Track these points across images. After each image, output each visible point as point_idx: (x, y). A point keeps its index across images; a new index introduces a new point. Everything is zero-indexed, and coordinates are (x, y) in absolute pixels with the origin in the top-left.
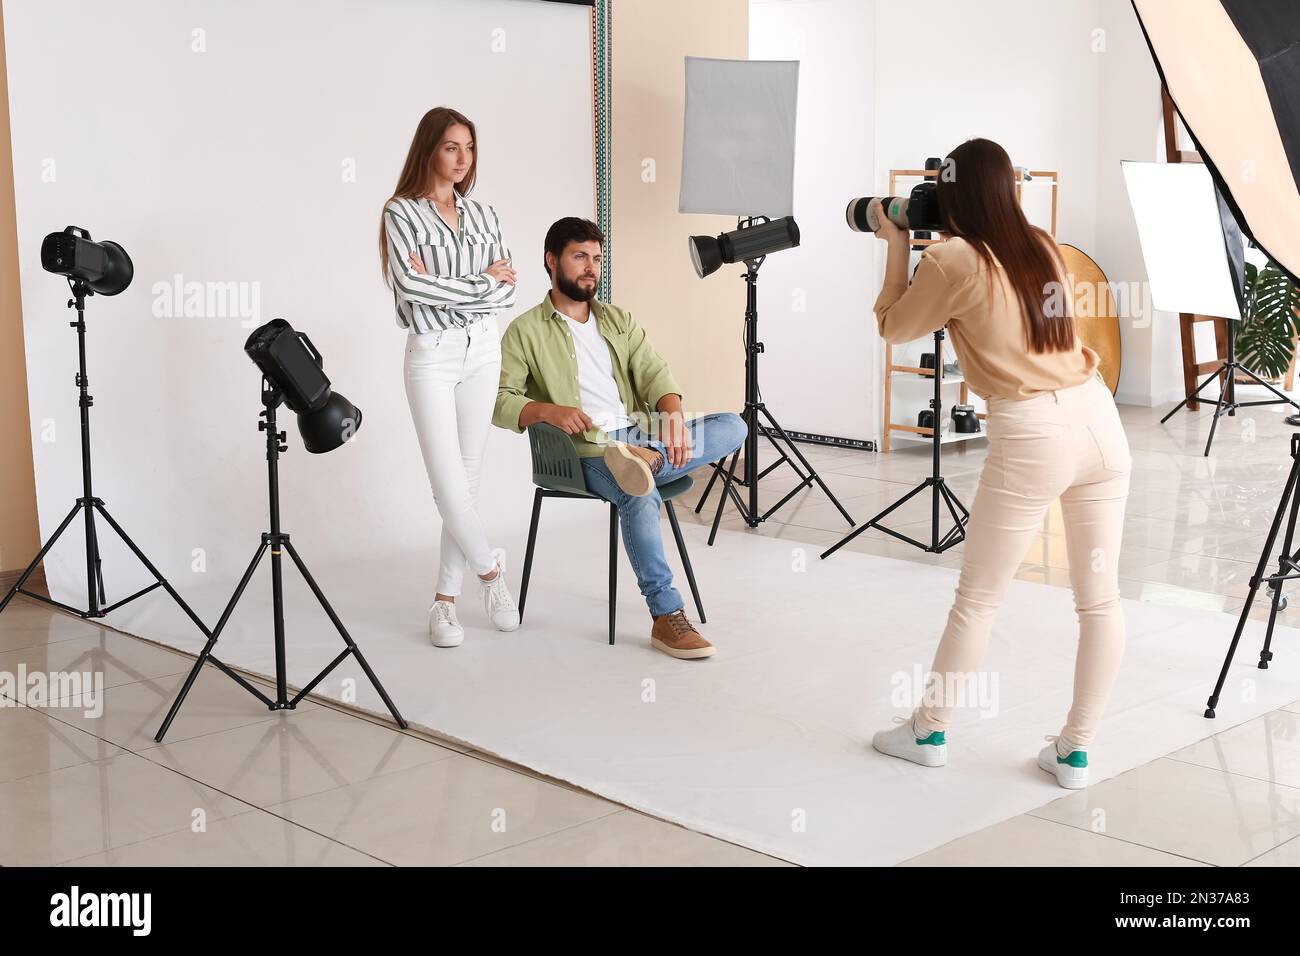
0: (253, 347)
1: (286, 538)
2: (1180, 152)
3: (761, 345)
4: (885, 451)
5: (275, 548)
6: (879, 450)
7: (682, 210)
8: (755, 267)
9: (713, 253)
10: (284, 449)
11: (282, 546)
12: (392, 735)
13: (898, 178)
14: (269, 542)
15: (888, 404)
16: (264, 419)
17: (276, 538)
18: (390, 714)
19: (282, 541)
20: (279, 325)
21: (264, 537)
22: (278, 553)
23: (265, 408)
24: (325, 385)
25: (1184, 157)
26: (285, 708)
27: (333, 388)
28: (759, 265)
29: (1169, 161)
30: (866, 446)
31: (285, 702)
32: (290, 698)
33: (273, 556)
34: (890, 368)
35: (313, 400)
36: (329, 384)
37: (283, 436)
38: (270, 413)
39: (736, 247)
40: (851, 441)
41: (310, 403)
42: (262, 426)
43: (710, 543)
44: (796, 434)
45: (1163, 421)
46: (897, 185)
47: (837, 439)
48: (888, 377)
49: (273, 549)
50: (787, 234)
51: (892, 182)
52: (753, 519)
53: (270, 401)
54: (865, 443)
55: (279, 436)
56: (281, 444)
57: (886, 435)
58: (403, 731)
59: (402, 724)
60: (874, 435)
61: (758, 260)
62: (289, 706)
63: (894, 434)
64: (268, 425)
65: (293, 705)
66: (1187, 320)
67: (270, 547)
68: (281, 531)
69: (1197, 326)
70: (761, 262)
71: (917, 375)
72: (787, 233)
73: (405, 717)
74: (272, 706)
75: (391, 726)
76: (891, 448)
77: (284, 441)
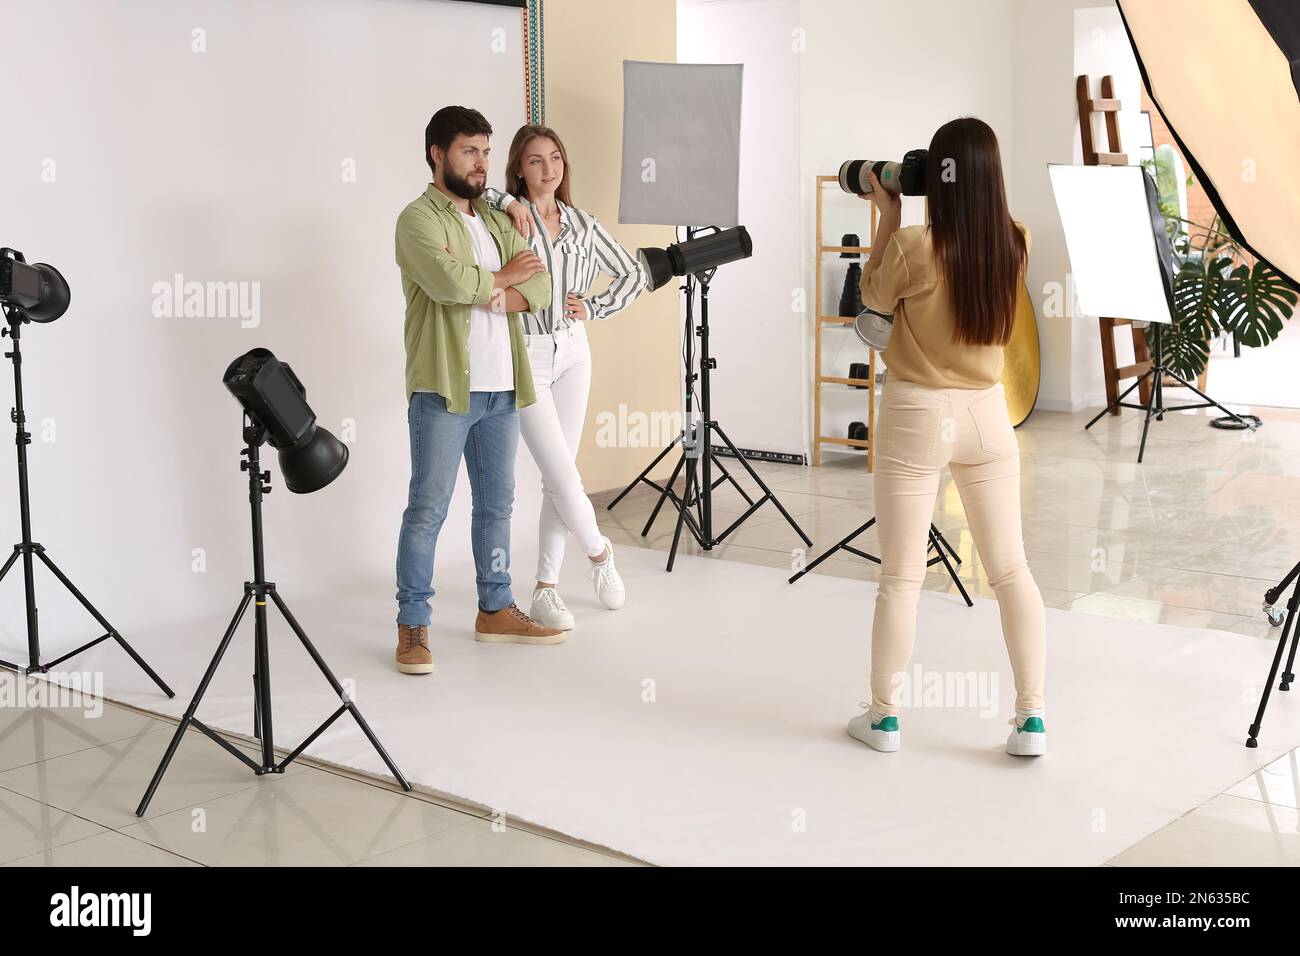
0: (233, 380)
1: (272, 587)
2: (1097, 154)
3: (714, 360)
4: (815, 464)
5: (260, 598)
6: (809, 464)
7: (622, 221)
8: (706, 279)
9: (664, 264)
10: (268, 490)
11: (268, 597)
12: (394, 798)
13: (824, 184)
14: (254, 592)
15: (817, 415)
16: (246, 457)
17: (260, 587)
18: (393, 775)
19: (268, 591)
20: (261, 355)
21: (248, 588)
22: (263, 604)
23: (247, 446)
24: (311, 419)
25: (1101, 159)
26: (274, 771)
27: (318, 423)
28: (710, 277)
29: (1085, 164)
30: (796, 460)
31: (273, 765)
32: (278, 761)
33: (258, 607)
34: (819, 379)
35: (298, 436)
36: (315, 418)
37: (267, 476)
38: (252, 452)
39: (687, 259)
40: (779, 455)
41: (297, 439)
42: (244, 466)
43: (669, 569)
44: (749, 452)
45: (1087, 427)
46: (824, 191)
47: (764, 453)
48: (818, 388)
49: (258, 600)
50: (739, 245)
51: (819, 188)
52: (707, 543)
53: (252, 438)
54: (795, 457)
55: (262, 477)
56: (265, 485)
57: (816, 448)
58: (407, 793)
59: (405, 787)
60: (804, 448)
61: (708, 272)
62: (278, 770)
63: (825, 447)
64: (251, 465)
65: (281, 768)
66: (1107, 325)
67: (254, 597)
68: (266, 580)
69: (1117, 330)
70: (712, 274)
71: (845, 386)
72: (737, 244)
73: (407, 778)
74: (258, 771)
75: (391, 788)
76: (821, 462)
77: (268, 481)
